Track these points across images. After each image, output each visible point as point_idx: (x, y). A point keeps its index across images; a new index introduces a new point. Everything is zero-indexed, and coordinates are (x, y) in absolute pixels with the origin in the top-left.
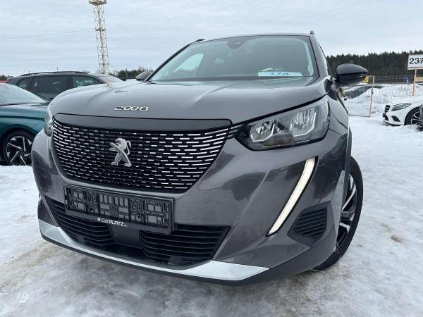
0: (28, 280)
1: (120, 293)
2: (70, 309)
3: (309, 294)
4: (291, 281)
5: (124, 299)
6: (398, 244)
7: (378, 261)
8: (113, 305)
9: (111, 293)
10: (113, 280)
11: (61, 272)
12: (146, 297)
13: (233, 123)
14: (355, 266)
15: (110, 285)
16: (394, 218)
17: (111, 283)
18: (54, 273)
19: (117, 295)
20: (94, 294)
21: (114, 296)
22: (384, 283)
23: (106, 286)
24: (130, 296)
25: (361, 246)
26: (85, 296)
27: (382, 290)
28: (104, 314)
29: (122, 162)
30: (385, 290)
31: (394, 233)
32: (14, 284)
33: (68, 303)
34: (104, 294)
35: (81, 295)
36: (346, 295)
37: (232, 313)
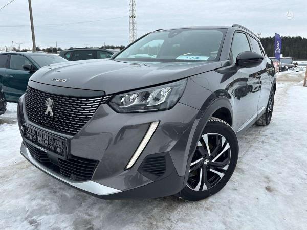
0: (16, 177)
1: (60, 193)
2: (27, 197)
3: (172, 216)
4: (167, 205)
5: (61, 197)
6: (268, 192)
7: (241, 203)
8: (52, 199)
9: (55, 192)
10: (60, 185)
11: (34, 175)
12: (74, 198)
13: (107, 94)
14: (220, 203)
15: (57, 187)
16: (281, 173)
17: (59, 186)
18: (30, 175)
19: (58, 194)
20: (45, 191)
21: (56, 194)
22: (233, 219)
23: (54, 187)
24: (65, 196)
25: (236, 189)
26: (39, 191)
27: (227, 223)
28: (44, 203)
29: (49, 113)
30: (231, 223)
31: (271, 185)
32: (8, 178)
33: (28, 193)
34: (51, 192)
35: (38, 190)
36: (198, 221)
37: (116, 217)
